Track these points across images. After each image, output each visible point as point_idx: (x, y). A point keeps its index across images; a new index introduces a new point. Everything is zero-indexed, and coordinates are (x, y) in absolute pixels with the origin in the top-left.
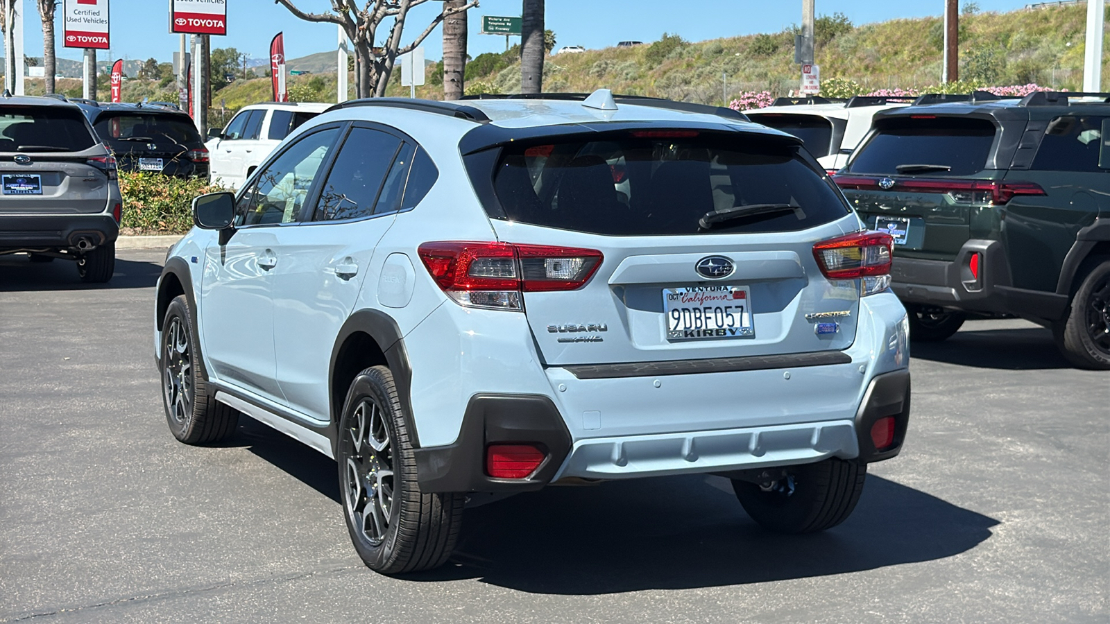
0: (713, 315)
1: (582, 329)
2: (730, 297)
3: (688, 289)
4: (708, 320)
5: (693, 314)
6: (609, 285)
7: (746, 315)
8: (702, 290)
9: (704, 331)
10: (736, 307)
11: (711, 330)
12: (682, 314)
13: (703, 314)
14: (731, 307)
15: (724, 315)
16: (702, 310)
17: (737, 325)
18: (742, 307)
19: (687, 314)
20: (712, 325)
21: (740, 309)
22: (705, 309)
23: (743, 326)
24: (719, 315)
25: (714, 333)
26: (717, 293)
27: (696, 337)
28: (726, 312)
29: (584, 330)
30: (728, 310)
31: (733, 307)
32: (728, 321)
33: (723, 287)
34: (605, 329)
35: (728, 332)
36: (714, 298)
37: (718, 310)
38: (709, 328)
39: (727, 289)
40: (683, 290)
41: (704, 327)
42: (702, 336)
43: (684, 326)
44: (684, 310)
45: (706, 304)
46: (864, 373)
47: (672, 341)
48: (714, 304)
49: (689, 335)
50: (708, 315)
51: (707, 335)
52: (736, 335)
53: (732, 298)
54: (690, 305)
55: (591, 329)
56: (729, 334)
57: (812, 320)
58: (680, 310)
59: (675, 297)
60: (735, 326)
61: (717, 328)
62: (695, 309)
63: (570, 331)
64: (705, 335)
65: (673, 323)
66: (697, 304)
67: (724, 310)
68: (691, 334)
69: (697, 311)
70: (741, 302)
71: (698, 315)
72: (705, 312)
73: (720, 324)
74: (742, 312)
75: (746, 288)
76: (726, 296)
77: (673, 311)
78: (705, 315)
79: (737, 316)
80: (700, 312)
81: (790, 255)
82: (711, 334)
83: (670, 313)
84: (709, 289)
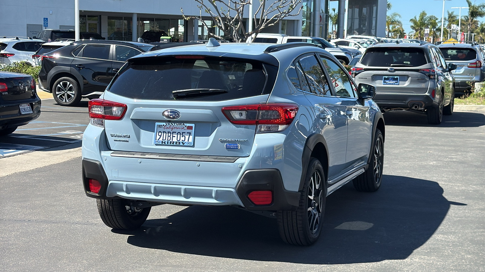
0: (176, 136)
1: (121, 137)
2: (186, 128)
3: (167, 123)
4: (173, 138)
5: (167, 135)
6: (131, 119)
7: (191, 137)
8: (173, 124)
9: (170, 142)
10: (187, 133)
11: (174, 142)
12: (162, 134)
13: (172, 135)
14: (185, 133)
15: (181, 136)
16: (172, 133)
17: (186, 140)
18: (190, 133)
19: (165, 134)
20: (175, 140)
21: (189, 134)
22: (173, 132)
23: (189, 141)
24: (179, 136)
25: (175, 143)
26: (179, 126)
27: (166, 144)
28: (182, 135)
29: (122, 137)
30: (183, 134)
31: (186, 133)
32: (183, 138)
33: (182, 124)
34: (129, 137)
35: (181, 143)
36: (178, 128)
37: (179, 134)
38: (173, 141)
39: (184, 125)
40: (165, 124)
41: (171, 141)
42: (169, 144)
43: (162, 139)
44: (164, 132)
45: (174, 130)
46: (241, 168)
47: (156, 145)
48: (177, 131)
49: (163, 144)
50: (174, 135)
51: (172, 144)
52: (184, 145)
53: (186, 129)
54: (167, 130)
55: (124, 137)
56: (181, 144)
57: (223, 142)
58: (162, 132)
59: (161, 126)
60: (185, 141)
61: (177, 141)
62: (168, 132)
63: (118, 137)
64: (170, 143)
65: (158, 137)
66: (170, 130)
67: (181, 134)
68: (165, 143)
69: (169, 133)
70: (189, 131)
71: (169, 135)
72: (173, 134)
73: (178, 139)
74: (190, 135)
75: (193, 125)
76: (184, 128)
77: (159, 132)
78: (173, 135)
79: (187, 137)
80: (171, 134)
81: (208, 112)
82: (173, 143)
83: (158, 133)
84: (176, 124)
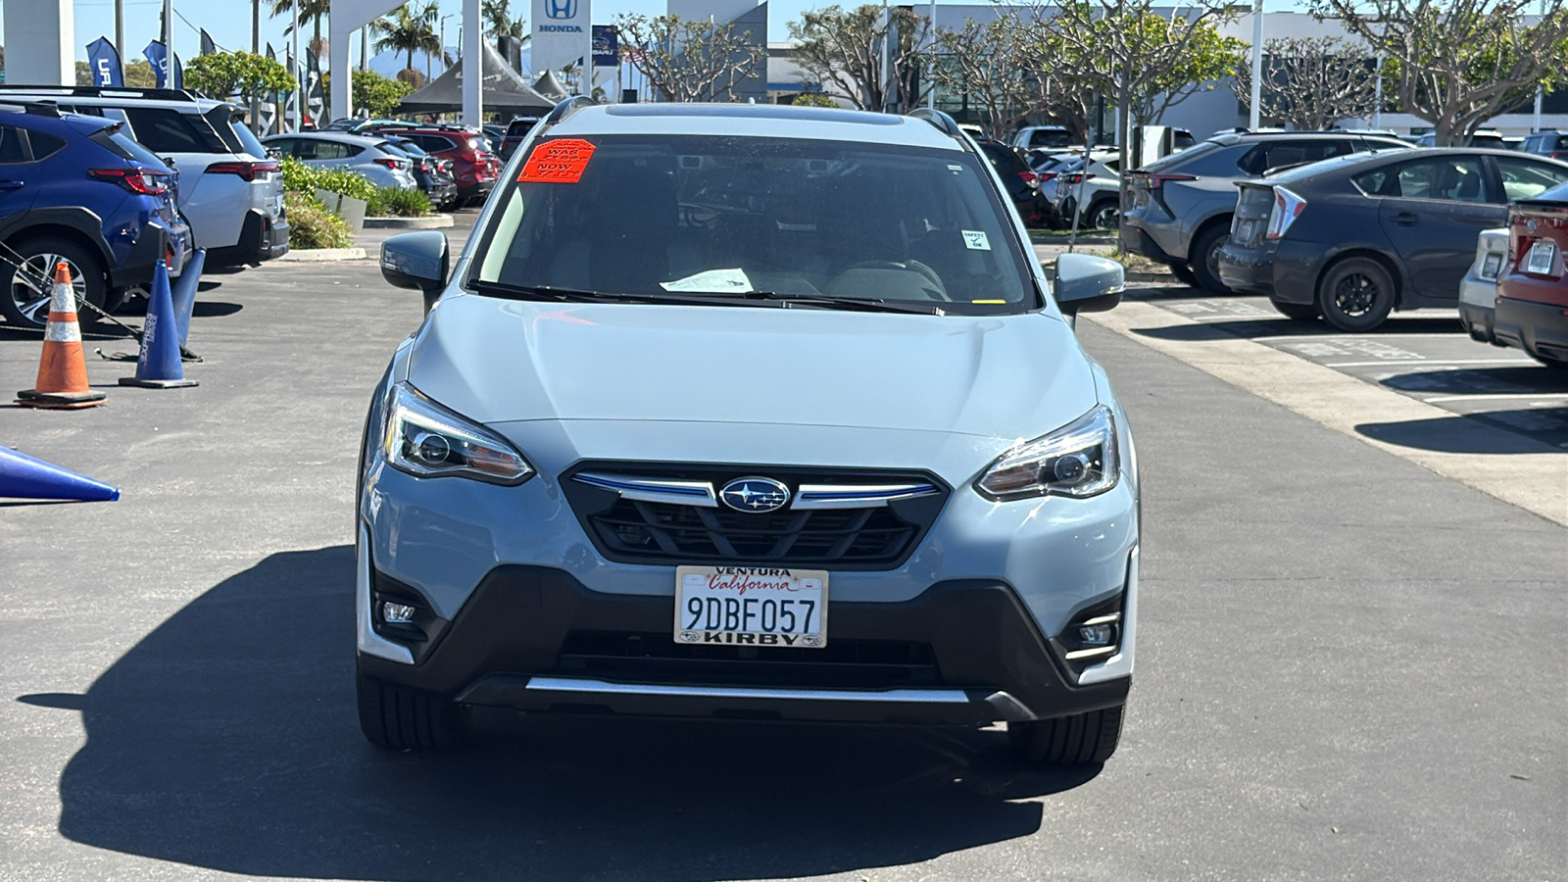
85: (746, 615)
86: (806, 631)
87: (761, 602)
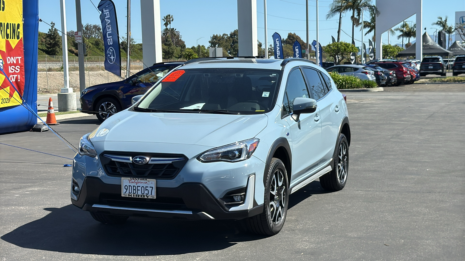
85: (138, 190)
86: (151, 194)
87: (141, 187)
